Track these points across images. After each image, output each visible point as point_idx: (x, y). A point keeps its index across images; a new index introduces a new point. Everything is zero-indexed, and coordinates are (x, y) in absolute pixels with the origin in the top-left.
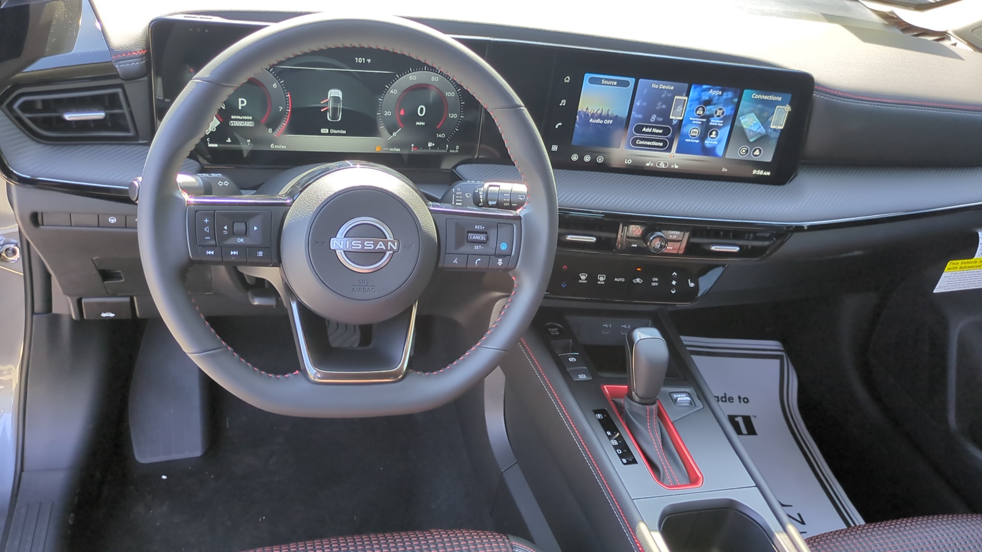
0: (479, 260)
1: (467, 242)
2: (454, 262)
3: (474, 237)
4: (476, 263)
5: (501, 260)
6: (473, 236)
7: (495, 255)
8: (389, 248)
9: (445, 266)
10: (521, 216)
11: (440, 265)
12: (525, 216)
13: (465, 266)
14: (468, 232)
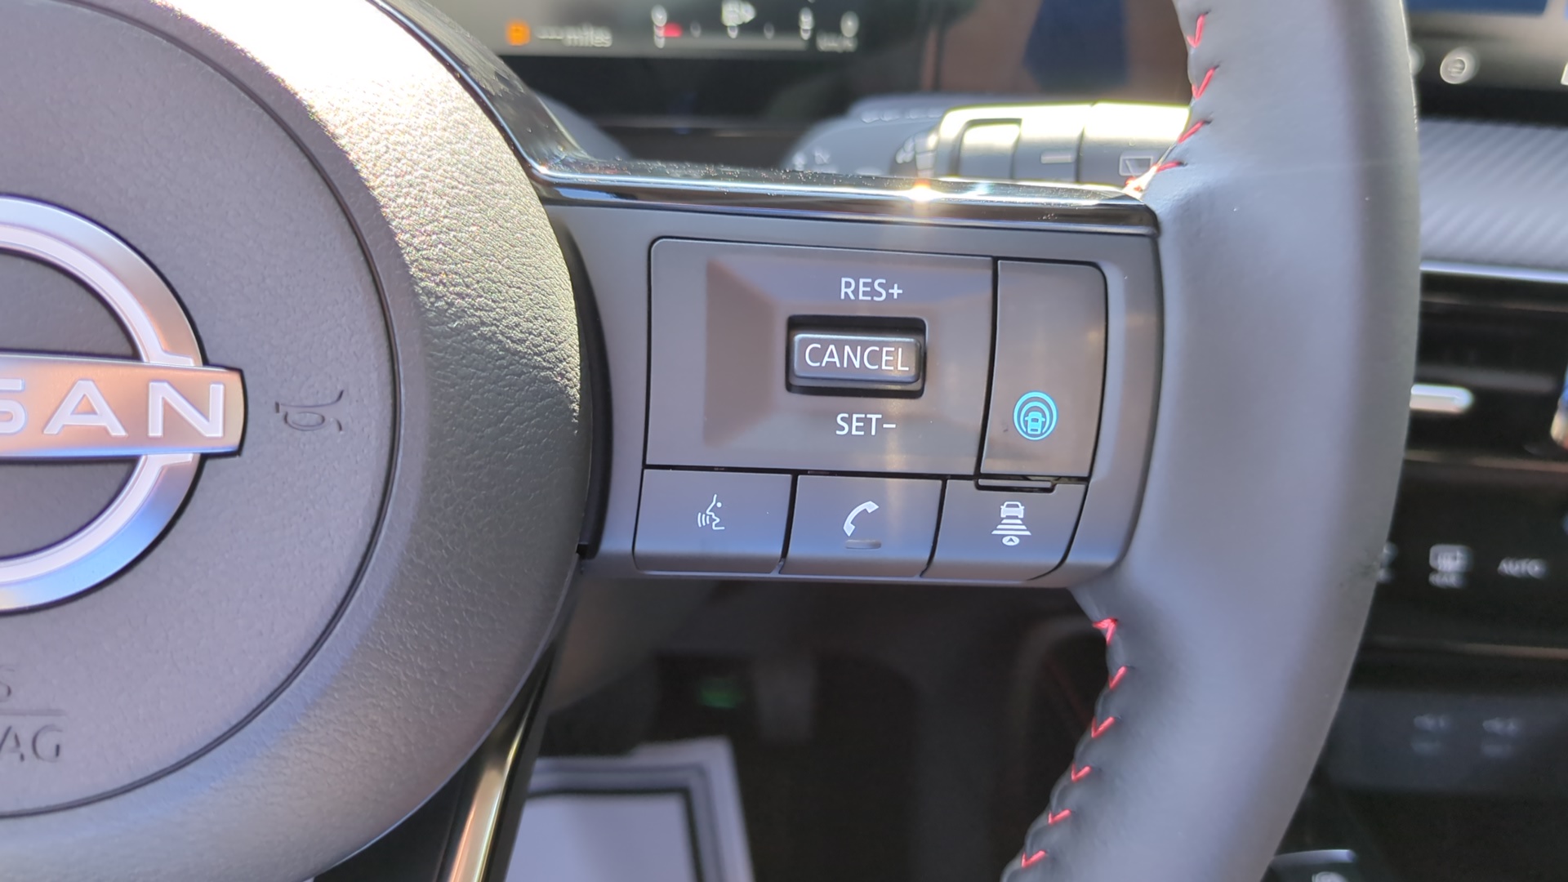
0: (870, 507)
1: (789, 387)
2: (702, 520)
3: (831, 357)
4: (849, 528)
5: (1020, 511)
6: (825, 344)
7: (978, 475)
8: (156, 429)
9: (643, 547)
10: (1159, 207)
11: (615, 542)
12: (1191, 209)
13: (778, 551)
14: (797, 324)
